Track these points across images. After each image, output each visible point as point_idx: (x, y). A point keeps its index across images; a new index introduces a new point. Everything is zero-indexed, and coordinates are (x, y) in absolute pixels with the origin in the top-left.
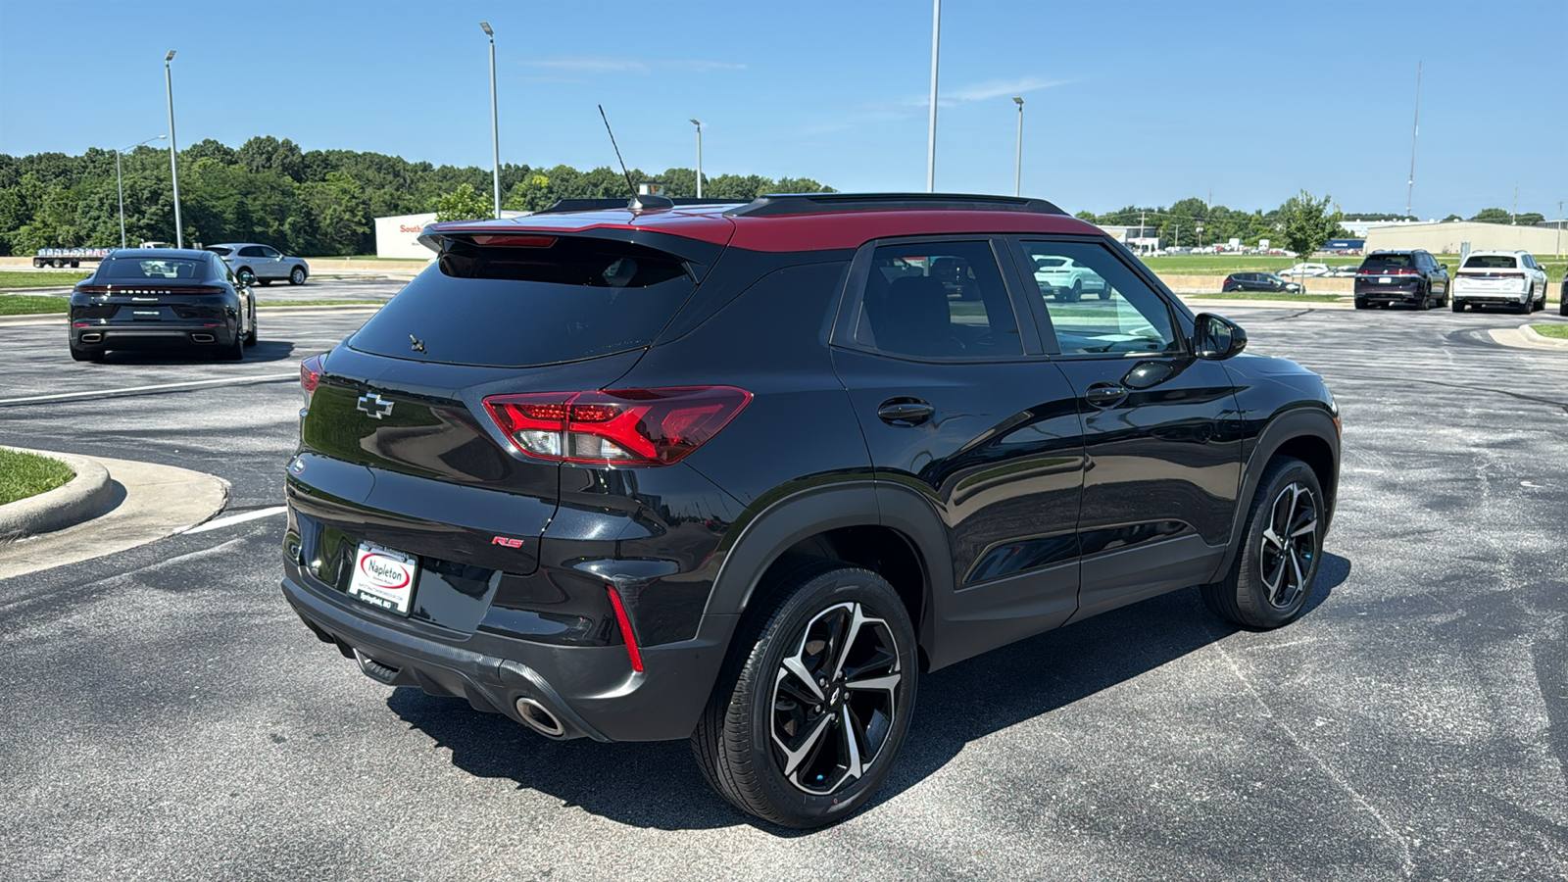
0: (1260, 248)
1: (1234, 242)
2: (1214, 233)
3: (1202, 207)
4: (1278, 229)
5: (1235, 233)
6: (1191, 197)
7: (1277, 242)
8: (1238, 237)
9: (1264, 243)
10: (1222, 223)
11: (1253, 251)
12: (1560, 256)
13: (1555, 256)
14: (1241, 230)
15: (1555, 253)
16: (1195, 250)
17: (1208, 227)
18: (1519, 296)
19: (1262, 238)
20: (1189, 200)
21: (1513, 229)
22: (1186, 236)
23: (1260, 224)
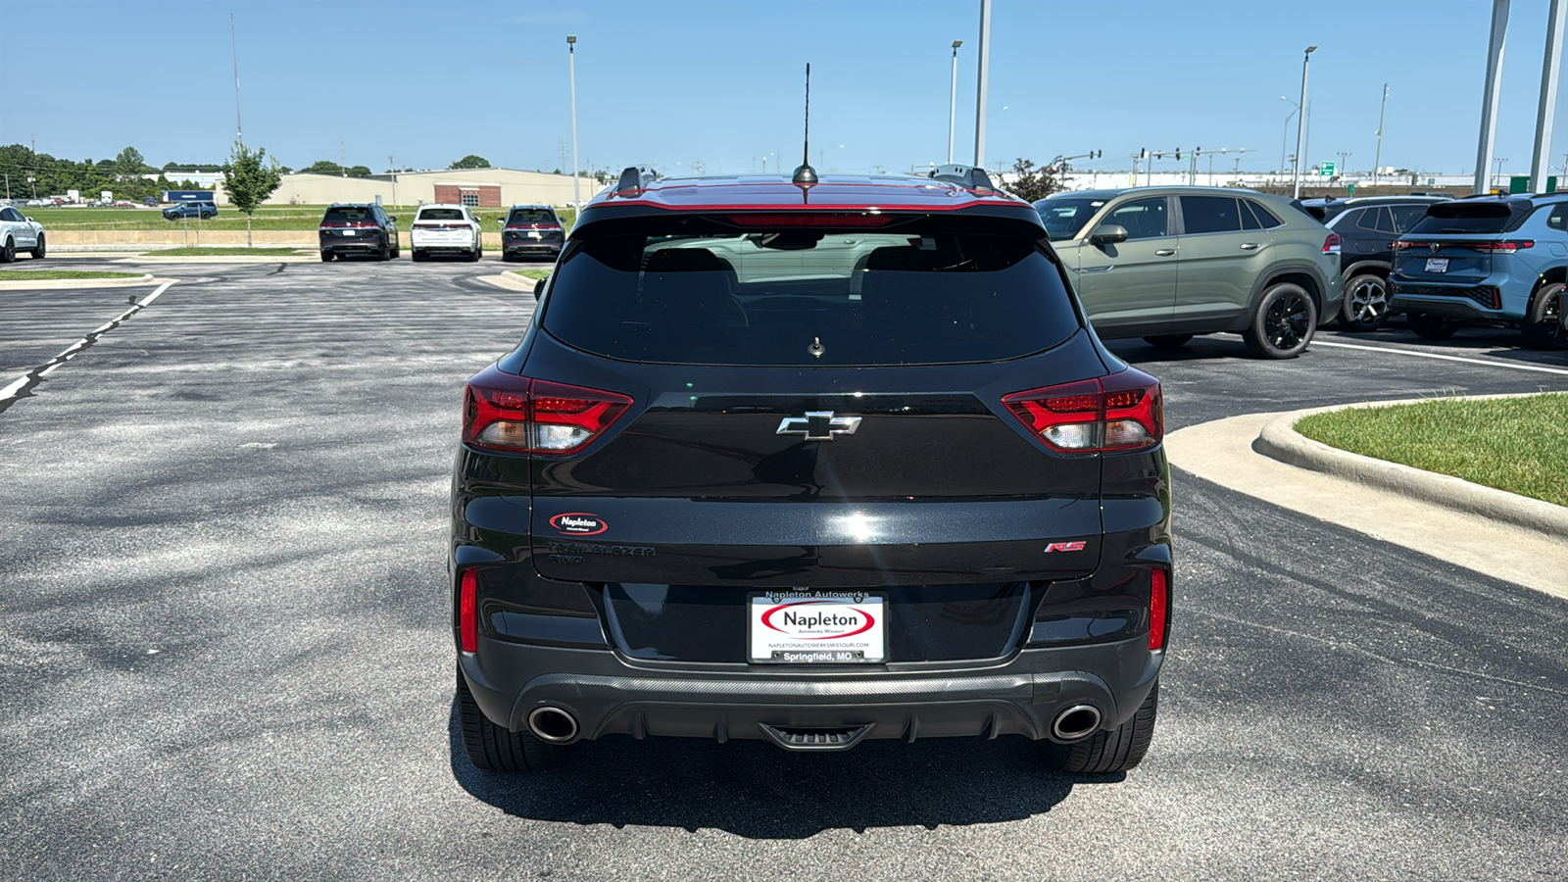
0: (103, 200)
1: (74, 194)
2: (48, 184)
3: (29, 154)
4: (118, 180)
5: (73, 184)
6: (15, 144)
7: (120, 194)
8: (77, 188)
9: (107, 196)
10: (54, 172)
11: (98, 203)
12: (397, 207)
13: (392, 207)
14: (78, 180)
15: (392, 204)
16: (31, 202)
17: (41, 176)
18: (469, 245)
19: (103, 189)
20: (12, 146)
21: (345, 181)
22: (16, 187)
23: (98, 174)
